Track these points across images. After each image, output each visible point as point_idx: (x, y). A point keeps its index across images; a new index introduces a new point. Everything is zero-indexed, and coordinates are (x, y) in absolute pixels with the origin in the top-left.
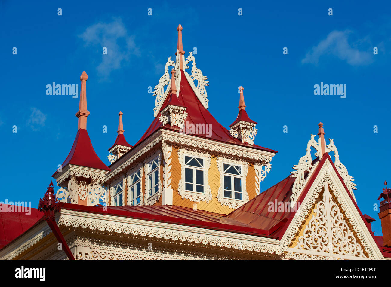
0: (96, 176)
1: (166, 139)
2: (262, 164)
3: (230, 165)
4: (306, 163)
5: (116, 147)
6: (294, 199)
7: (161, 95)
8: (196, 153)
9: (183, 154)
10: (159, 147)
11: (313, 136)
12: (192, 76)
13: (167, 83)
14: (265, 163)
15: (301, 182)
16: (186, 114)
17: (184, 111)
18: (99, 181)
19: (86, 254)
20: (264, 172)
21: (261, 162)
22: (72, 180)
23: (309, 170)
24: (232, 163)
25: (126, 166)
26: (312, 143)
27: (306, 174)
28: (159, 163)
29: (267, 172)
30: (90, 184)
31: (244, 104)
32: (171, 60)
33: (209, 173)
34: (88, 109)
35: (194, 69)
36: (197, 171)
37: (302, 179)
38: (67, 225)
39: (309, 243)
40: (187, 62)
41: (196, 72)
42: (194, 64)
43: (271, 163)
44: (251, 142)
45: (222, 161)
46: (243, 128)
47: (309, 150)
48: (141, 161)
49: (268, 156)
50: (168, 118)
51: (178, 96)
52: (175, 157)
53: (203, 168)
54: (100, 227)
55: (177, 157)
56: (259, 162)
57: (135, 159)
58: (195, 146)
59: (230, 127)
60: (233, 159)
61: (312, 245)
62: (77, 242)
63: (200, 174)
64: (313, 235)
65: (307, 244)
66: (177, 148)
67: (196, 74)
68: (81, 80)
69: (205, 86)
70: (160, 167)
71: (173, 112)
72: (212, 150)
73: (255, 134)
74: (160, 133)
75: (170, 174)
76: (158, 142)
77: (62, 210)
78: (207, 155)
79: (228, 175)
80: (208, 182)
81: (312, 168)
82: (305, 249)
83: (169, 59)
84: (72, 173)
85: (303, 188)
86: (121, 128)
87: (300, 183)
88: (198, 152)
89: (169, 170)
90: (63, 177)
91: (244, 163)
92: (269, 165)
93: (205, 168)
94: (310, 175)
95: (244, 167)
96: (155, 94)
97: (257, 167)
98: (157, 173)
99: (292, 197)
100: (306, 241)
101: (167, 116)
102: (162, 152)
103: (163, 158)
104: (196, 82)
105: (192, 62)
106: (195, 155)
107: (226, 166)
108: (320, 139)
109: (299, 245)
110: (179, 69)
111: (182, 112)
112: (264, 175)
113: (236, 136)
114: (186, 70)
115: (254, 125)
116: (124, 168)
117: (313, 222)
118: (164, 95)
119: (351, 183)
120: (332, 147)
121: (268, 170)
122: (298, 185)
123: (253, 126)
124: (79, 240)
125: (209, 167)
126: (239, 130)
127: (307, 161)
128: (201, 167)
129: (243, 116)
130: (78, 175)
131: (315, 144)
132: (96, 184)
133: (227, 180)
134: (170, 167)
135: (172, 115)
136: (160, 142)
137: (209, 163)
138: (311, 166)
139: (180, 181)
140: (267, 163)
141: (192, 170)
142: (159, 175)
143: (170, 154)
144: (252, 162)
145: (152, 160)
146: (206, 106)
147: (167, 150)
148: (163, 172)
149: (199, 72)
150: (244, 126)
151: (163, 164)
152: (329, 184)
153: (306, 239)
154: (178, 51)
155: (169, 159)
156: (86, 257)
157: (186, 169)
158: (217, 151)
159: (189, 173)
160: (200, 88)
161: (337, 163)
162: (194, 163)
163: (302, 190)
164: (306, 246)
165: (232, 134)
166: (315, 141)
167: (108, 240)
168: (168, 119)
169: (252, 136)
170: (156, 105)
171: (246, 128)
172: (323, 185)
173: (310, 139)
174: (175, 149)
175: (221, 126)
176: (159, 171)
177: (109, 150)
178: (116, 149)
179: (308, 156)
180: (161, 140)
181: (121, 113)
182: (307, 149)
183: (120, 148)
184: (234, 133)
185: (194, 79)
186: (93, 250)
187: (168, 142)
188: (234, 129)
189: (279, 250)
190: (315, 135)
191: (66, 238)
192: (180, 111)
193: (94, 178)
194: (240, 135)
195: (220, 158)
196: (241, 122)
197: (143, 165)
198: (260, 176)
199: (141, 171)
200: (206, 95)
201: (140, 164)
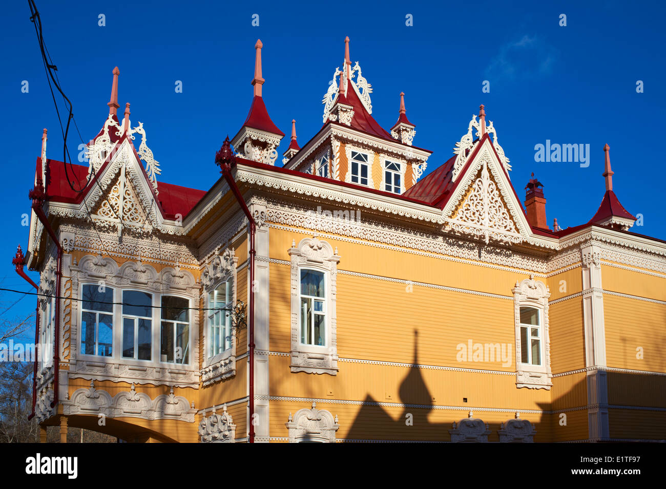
0: (271, 140)
1: (335, 134)
2: (418, 164)
3: (390, 162)
4: (467, 142)
5: (290, 150)
6: (455, 174)
7: (330, 103)
8: (361, 149)
9: (349, 149)
10: (328, 142)
11: (475, 117)
12: (357, 84)
13: (335, 92)
14: (421, 162)
15: (462, 158)
16: (352, 113)
17: (351, 109)
18: (274, 146)
19: (262, 212)
20: (421, 170)
21: (418, 161)
22: (248, 143)
23: (469, 148)
24: (394, 161)
25: (299, 164)
26: (473, 123)
27: (467, 152)
28: (328, 157)
29: (423, 170)
30: (266, 149)
31: (404, 109)
32: (339, 70)
33: (372, 168)
34: (263, 77)
35: (360, 77)
36: (362, 165)
37: (463, 156)
38: (243, 180)
39: (468, 216)
40: (353, 72)
41: (361, 81)
42: (360, 73)
43: (426, 162)
44: (410, 143)
45: (384, 158)
46: (403, 130)
47: (470, 129)
48: (312, 158)
49: (424, 156)
50: (336, 116)
51: (346, 96)
52: (342, 151)
53: (367, 163)
54: (275, 185)
55: (344, 151)
56: (417, 161)
57: (306, 156)
58: (360, 142)
59: (391, 129)
60: (393, 157)
61: (470, 218)
62: (254, 200)
63: (364, 169)
64: (472, 208)
65: (466, 217)
66: (344, 143)
67: (361, 82)
68: (256, 48)
69: (369, 94)
70: (329, 161)
71: (341, 110)
72: (376, 146)
73: (414, 136)
74: (330, 128)
75: (338, 166)
76: (327, 137)
77: (238, 165)
78: (371, 151)
79: (389, 171)
80: (371, 176)
81: (472, 147)
82: (465, 221)
83: (337, 69)
84: (248, 136)
85: (464, 164)
86: (294, 134)
87: (461, 160)
88: (363, 148)
89: (337, 163)
90: (239, 142)
91: (403, 161)
92: (425, 164)
93: (369, 163)
94: (471, 153)
95: (403, 164)
96: (324, 102)
97: (414, 166)
98: (326, 167)
99: (454, 172)
100: (465, 213)
101: (336, 115)
102: (331, 146)
103: (332, 152)
104: (361, 90)
105: (358, 71)
106: (360, 151)
107: (387, 163)
108: (481, 120)
109: (459, 216)
110: (346, 78)
111: (350, 111)
112: (420, 173)
113: (396, 138)
114: (353, 79)
115: (413, 127)
116: (296, 166)
117: (471, 196)
118: (332, 103)
119: (507, 164)
120: (491, 129)
121: (424, 169)
122: (460, 162)
123: (412, 129)
124: (255, 198)
125: (372, 163)
126: (399, 132)
127: (468, 139)
128: (365, 161)
129: (403, 119)
130: (254, 138)
131: (476, 125)
132: (271, 149)
133: (388, 175)
134: (338, 160)
135: (341, 113)
136: (330, 136)
137: (372, 159)
138: (472, 145)
139: (347, 173)
140: (423, 162)
141: (357, 164)
142: (328, 168)
143: (338, 148)
144: (410, 161)
145: (322, 156)
146: (370, 112)
147: (336, 144)
148: (331, 165)
149: (364, 80)
150: (404, 128)
151: (332, 157)
152: (487, 163)
153: (465, 212)
154: (345, 60)
155: (337, 153)
156: (262, 215)
157: (352, 163)
158: (380, 148)
159: (355, 166)
160: (365, 95)
161: (496, 144)
162: (359, 158)
163: (463, 167)
164: (464, 218)
165: (393, 136)
166: (476, 122)
167: (283, 201)
168: (336, 118)
169: (411, 137)
170: (325, 112)
171: (406, 130)
172: (482, 163)
173: (472, 119)
174: (342, 145)
175: (383, 130)
176: (329, 164)
177: (284, 154)
178: (290, 153)
179: (469, 135)
180: (330, 134)
181: (294, 121)
182: (469, 129)
183: (293, 152)
184: (394, 134)
185: (359, 87)
186: (268, 209)
187: (336, 137)
188: (395, 131)
189: (441, 220)
190: (476, 116)
191: (244, 197)
192: (348, 110)
193: (270, 142)
194: (400, 137)
195: (382, 155)
196: (402, 124)
197: (314, 161)
198: (416, 173)
199: (312, 168)
200: (370, 102)
201: (312, 161)
